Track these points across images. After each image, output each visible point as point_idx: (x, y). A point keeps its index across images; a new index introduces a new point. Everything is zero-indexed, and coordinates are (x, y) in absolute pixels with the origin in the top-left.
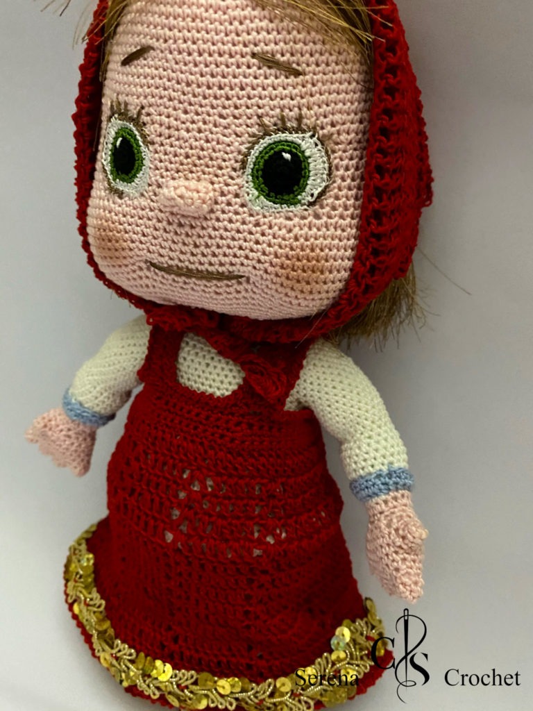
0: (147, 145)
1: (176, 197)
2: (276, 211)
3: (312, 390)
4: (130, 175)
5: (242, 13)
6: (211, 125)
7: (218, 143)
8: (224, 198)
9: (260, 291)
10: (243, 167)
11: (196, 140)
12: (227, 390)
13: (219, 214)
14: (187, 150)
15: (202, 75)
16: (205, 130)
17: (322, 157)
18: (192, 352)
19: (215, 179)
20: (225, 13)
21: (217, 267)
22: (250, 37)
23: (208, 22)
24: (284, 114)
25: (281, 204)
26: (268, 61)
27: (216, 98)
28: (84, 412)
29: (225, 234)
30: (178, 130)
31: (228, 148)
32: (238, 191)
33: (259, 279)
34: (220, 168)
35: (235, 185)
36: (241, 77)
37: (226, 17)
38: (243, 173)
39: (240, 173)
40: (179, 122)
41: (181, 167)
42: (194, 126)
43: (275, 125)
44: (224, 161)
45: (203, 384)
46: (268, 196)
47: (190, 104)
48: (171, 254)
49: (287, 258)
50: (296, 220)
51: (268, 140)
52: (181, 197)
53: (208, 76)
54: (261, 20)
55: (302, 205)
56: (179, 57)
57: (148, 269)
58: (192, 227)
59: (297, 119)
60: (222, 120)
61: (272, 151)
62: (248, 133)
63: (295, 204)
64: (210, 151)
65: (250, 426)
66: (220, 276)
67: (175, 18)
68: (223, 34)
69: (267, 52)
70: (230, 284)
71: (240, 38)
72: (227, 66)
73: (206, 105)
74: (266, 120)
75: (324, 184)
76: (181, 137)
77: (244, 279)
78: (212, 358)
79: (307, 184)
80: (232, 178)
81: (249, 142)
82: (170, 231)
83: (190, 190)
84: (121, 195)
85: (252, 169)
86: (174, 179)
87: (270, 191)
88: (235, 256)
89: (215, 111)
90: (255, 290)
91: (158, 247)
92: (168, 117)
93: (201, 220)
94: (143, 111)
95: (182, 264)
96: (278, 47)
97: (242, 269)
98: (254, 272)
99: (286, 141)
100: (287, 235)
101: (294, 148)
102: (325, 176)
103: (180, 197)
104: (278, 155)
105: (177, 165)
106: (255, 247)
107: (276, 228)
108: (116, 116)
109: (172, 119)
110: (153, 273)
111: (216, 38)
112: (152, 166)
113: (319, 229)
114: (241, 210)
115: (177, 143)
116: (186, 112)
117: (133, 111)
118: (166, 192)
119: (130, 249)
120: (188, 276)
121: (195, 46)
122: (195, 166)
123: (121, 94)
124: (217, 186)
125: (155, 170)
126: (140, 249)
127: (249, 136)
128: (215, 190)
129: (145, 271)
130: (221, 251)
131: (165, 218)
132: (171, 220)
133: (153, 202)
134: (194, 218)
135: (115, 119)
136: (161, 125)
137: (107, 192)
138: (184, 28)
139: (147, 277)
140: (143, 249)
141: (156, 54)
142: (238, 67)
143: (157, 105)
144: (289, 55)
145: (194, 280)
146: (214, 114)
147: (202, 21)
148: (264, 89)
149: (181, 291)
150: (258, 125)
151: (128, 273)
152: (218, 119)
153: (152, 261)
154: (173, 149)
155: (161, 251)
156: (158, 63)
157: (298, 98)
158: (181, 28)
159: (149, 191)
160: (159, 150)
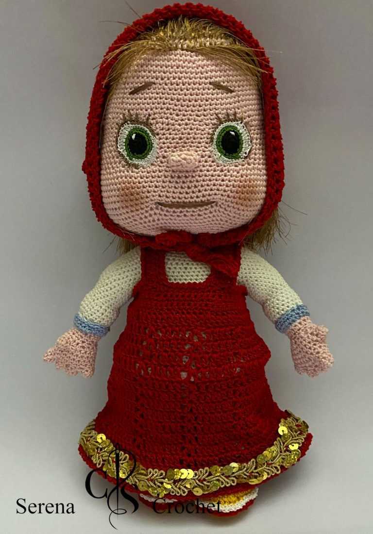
0: (154, 136)
1: (181, 160)
2: (230, 163)
3: (246, 273)
4: (144, 154)
5: (203, 63)
6: (192, 121)
7: (197, 130)
8: (203, 159)
9: (223, 210)
10: (212, 139)
11: (185, 129)
12: (202, 279)
13: (201, 168)
14: (180, 135)
15: (185, 95)
16: (190, 124)
17: (247, 133)
18: (174, 263)
19: (198, 149)
20: (194, 64)
21: (201, 198)
22: (208, 74)
23: (186, 68)
24: (228, 112)
25: (232, 159)
26: (217, 86)
27: (194, 106)
28: (95, 325)
30: (173, 125)
31: (203, 132)
32: (210, 154)
33: (224, 201)
34: (200, 143)
35: (208, 151)
36: (206, 95)
38: (212, 144)
39: (210, 145)
40: (174, 121)
41: (177, 145)
42: (183, 122)
43: (224, 118)
44: (201, 139)
45: (186, 280)
46: (225, 155)
47: (180, 111)
49: (239, 187)
50: (240, 167)
51: (222, 126)
52: (185, 159)
53: (189, 95)
54: (212, 66)
55: (241, 159)
56: (171, 87)
57: (157, 208)
58: (186, 177)
59: (233, 115)
60: (198, 118)
61: (225, 131)
62: (212, 123)
63: (238, 158)
64: (193, 134)
65: (220, 296)
66: (203, 204)
67: (166, 67)
68: (194, 74)
69: (217, 82)
70: (207, 208)
71: (203, 75)
72: (198, 90)
73: (189, 110)
74: (220, 115)
75: (250, 147)
76: (176, 129)
77: (215, 203)
78: (188, 264)
79: (242, 147)
80: (206, 147)
81: (213, 128)
82: (173, 181)
84: (137, 167)
85: (216, 142)
86: (174, 152)
87: (226, 152)
88: (211, 190)
89: (194, 113)
90: (221, 210)
91: (166, 192)
92: (167, 118)
93: (192, 172)
94: (151, 118)
95: (181, 200)
96: (221, 79)
97: (215, 197)
98: (222, 198)
99: (231, 126)
100: (238, 175)
101: (234, 129)
102: (250, 143)
103: (183, 159)
104: (228, 133)
105: (175, 144)
107: (232, 172)
108: (129, 122)
109: (169, 119)
110: (160, 210)
111: (192, 76)
112: (158, 147)
113: (251, 171)
114: (213, 164)
115: (174, 132)
116: (177, 115)
117: (143, 118)
118: (174, 158)
119: (147, 197)
120: (183, 207)
121: (180, 81)
122: (186, 143)
123: (133, 110)
124: (199, 152)
125: (160, 149)
126: (153, 196)
127: (213, 125)
128: (198, 155)
129: (155, 210)
130: (203, 188)
131: (170, 175)
132: (173, 176)
133: (161, 167)
134: (187, 171)
135: (128, 124)
136: (163, 124)
137: (127, 167)
138: (173, 72)
139: (155, 214)
140: (156, 195)
141: (156, 86)
142: (204, 90)
143: (160, 113)
144: (226, 83)
145: (187, 209)
146: (194, 115)
147: (183, 68)
148: (217, 100)
149: (177, 218)
150: (216, 119)
151: (142, 214)
152: (196, 117)
153: (161, 202)
154: (171, 136)
155: (168, 194)
156: (158, 91)
157: (233, 104)
158: (171, 72)
159: (158, 161)
160: (162, 137)
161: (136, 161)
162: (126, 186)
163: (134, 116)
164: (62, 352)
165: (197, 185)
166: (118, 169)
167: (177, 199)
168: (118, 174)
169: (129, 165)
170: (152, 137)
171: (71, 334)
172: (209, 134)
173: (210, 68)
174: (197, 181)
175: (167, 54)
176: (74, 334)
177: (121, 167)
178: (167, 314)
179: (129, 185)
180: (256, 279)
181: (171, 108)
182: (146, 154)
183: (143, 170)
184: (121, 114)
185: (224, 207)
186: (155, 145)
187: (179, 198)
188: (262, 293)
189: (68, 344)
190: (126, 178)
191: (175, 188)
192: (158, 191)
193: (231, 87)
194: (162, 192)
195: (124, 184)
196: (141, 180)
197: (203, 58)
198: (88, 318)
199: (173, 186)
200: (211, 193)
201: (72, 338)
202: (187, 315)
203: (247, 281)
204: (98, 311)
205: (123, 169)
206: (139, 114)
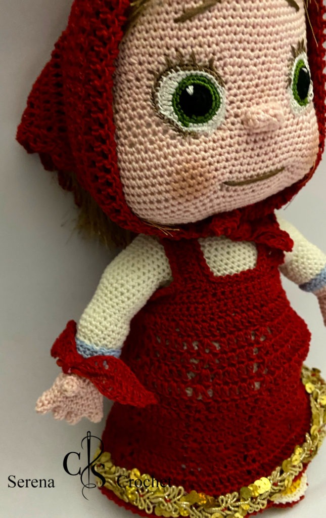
0: (222, 85)
2: (302, 111)
4: (207, 115)
9: (289, 174)
10: (289, 82)
16: (267, 62)
19: (276, 98)
24: (300, 40)
25: (303, 105)
27: (271, 34)
30: (248, 66)
31: (280, 72)
32: (288, 103)
34: (278, 89)
35: (285, 99)
38: (289, 89)
43: (297, 49)
44: (279, 82)
46: (299, 102)
47: (256, 43)
48: (248, 168)
51: (296, 61)
57: (222, 190)
58: (264, 140)
59: (302, 43)
60: (276, 52)
61: (299, 68)
62: (287, 58)
63: (307, 104)
66: (276, 172)
70: (278, 176)
73: (266, 42)
77: (285, 168)
80: (283, 95)
81: (289, 66)
82: (249, 149)
85: (293, 85)
86: (249, 106)
87: (300, 98)
90: (287, 174)
93: (271, 132)
99: (301, 60)
104: (302, 70)
112: (228, 102)
114: (290, 116)
117: (203, 59)
122: (263, 91)
123: (184, 47)
125: (230, 105)
127: (288, 61)
131: (244, 140)
133: (233, 131)
134: (265, 132)
135: (177, 71)
136: (233, 66)
137: (179, 137)
143: (229, 49)
146: (271, 48)
148: (291, 23)
150: (291, 50)
156: (226, 13)
159: (228, 123)
160: (233, 86)
161: (194, 128)
163: (188, 57)
165: (275, 149)
166: (164, 143)
169: (184, 134)
170: (220, 86)
172: (286, 74)
174: (276, 143)
177: (169, 139)
178: (221, 318)
179: (189, 165)
182: (211, 114)
183: (206, 139)
184: (160, 55)
185: (292, 170)
186: (224, 100)
187: (254, 170)
190: (181, 154)
191: (251, 157)
195: (179, 164)
196: (206, 155)
204: (113, 332)
205: (173, 142)
206: (198, 54)
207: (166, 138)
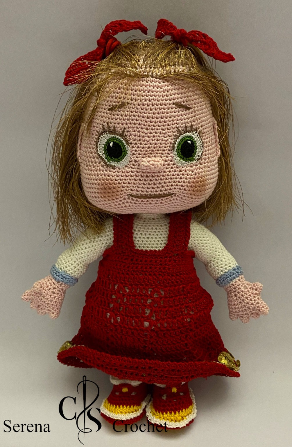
2: (187, 164)
3: (195, 241)
4: (119, 158)
5: (168, 88)
6: (159, 134)
7: (162, 140)
8: (166, 163)
9: (180, 199)
10: (173, 147)
11: (152, 140)
12: (160, 247)
13: (165, 169)
14: (149, 145)
15: (154, 114)
16: (157, 136)
17: (200, 140)
18: (139, 234)
19: (162, 155)
20: (161, 88)
22: (172, 97)
23: (155, 92)
24: (186, 125)
25: (188, 161)
26: (179, 105)
27: (160, 122)
28: (67, 276)
29: (168, 177)
30: (144, 137)
31: (166, 142)
32: (172, 159)
33: (181, 193)
34: (164, 151)
35: (170, 156)
36: (170, 113)
37: (162, 90)
39: (172, 152)
40: (144, 134)
41: (146, 152)
42: (152, 135)
43: (183, 130)
44: (165, 147)
46: (183, 159)
47: (149, 126)
48: (143, 190)
49: (193, 183)
51: (181, 137)
52: (153, 165)
53: (157, 114)
54: (175, 90)
55: (195, 160)
56: (143, 107)
57: (129, 198)
58: (153, 176)
59: (190, 127)
60: (163, 131)
61: (184, 141)
62: (173, 135)
63: (193, 161)
64: (159, 144)
65: (175, 261)
66: (165, 195)
68: (161, 97)
69: (178, 102)
70: (168, 198)
71: (168, 98)
72: (164, 109)
73: (156, 126)
74: (180, 129)
75: (202, 151)
76: (145, 140)
77: (174, 195)
79: (196, 152)
80: (169, 154)
81: (174, 139)
82: (143, 180)
83: (156, 162)
84: (113, 167)
85: (177, 149)
86: (143, 158)
87: (184, 157)
88: (172, 185)
89: (160, 127)
90: (178, 198)
91: (136, 188)
92: (139, 132)
93: (157, 173)
94: (126, 131)
95: (148, 193)
96: (182, 99)
97: (175, 190)
98: (180, 191)
99: (188, 136)
100: (192, 174)
101: (191, 138)
102: (202, 147)
103: (151, 165)
104: (186, 142)
105: (145, 152)
106: (180, 180)
107: (188, 171)
108: (107, 132)
109: (141, 133)
110: (131, 200)
111: (159, 98)
112: (131, 153)
113: (202, 169)
114: (173, 166)
115: (144, 143)
116: (147, 129)
117: (119, 131)
118: (145, 164)
119: (122, 191)
120: (149, 198)
121: (150, 102)
122: (153, 151)
123: (111, 123)
124: (163, 158)
125: (133, 155)
126: (127, 190)
127: (174, 136)
128: (163, 160)
129: (127, 200)
130: (166, 185)
131: (140, 175)
132: (143, 175)
133: (133, 168)
134: (154, 173)
135: (107, 134)
136: (135, 136)
137: (105, 167)
138: (144, 95)
139: (127, 202)
140: (129, 190)
141: (131, 106)
142: (168, 109)
143: (133, 127)
144: (186, 102)
145: (152, 199)
146: (160, 129)
147: (152, 92)
148: (178, 117)
149: (144, 205)
150: (177, 131)
151: (117, 202)
152: (162, 131)
153: (132, 194)
154: (142, 145)
155: (138, 189)
156: (132, 110)
157: (191, 118)
158: (143, 95)
159: (131, 164)
160: (134, 146)
161: (112, 163)
162: (105, 182)
163: (112, 128)
164: (36, 294)
165: (161, 183)
166: (98, 168)
167: (145, 193)
168: (99, 172)
169: (108, 166)
170: (127, 145)
171: (46, 281)
172: (171, 143)
173: (174, 91)
174: (161, 179)
175: (140, 80)
176: (48, 280)
177: (100, 167)
178: (132, 274)
179: (108, 181)
180: (202, 245)
181: (142, 124)
182: (121, 158)
183: (119, 170)
184: (100, 124)
185: (181, 197)
186: (129, 152)
187: (147, 192)
188: (207, 255)
189: (42, 289)
190: (105, 176)
191: (144, 184)
192: (130, 186)
193: (189, 105)
194: (133, 187)
195: (103, 180)
196: (117, 178)
197: (168, 83)
198: (63, 270)
199: (142, 183)
200: (171, 187)
201: (46, 283)
202: (149, 277)
203: (195, 246)
205: (102, 168)
206: (117, 127)
207: (100, 166)
